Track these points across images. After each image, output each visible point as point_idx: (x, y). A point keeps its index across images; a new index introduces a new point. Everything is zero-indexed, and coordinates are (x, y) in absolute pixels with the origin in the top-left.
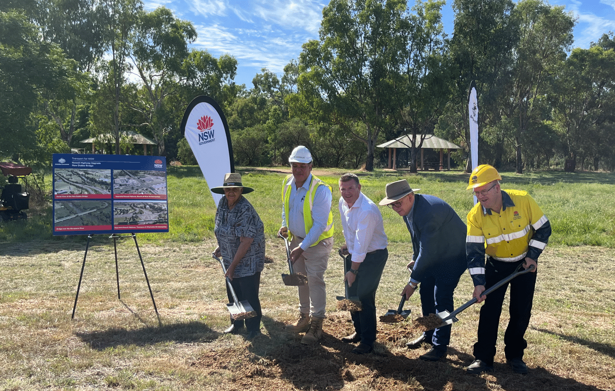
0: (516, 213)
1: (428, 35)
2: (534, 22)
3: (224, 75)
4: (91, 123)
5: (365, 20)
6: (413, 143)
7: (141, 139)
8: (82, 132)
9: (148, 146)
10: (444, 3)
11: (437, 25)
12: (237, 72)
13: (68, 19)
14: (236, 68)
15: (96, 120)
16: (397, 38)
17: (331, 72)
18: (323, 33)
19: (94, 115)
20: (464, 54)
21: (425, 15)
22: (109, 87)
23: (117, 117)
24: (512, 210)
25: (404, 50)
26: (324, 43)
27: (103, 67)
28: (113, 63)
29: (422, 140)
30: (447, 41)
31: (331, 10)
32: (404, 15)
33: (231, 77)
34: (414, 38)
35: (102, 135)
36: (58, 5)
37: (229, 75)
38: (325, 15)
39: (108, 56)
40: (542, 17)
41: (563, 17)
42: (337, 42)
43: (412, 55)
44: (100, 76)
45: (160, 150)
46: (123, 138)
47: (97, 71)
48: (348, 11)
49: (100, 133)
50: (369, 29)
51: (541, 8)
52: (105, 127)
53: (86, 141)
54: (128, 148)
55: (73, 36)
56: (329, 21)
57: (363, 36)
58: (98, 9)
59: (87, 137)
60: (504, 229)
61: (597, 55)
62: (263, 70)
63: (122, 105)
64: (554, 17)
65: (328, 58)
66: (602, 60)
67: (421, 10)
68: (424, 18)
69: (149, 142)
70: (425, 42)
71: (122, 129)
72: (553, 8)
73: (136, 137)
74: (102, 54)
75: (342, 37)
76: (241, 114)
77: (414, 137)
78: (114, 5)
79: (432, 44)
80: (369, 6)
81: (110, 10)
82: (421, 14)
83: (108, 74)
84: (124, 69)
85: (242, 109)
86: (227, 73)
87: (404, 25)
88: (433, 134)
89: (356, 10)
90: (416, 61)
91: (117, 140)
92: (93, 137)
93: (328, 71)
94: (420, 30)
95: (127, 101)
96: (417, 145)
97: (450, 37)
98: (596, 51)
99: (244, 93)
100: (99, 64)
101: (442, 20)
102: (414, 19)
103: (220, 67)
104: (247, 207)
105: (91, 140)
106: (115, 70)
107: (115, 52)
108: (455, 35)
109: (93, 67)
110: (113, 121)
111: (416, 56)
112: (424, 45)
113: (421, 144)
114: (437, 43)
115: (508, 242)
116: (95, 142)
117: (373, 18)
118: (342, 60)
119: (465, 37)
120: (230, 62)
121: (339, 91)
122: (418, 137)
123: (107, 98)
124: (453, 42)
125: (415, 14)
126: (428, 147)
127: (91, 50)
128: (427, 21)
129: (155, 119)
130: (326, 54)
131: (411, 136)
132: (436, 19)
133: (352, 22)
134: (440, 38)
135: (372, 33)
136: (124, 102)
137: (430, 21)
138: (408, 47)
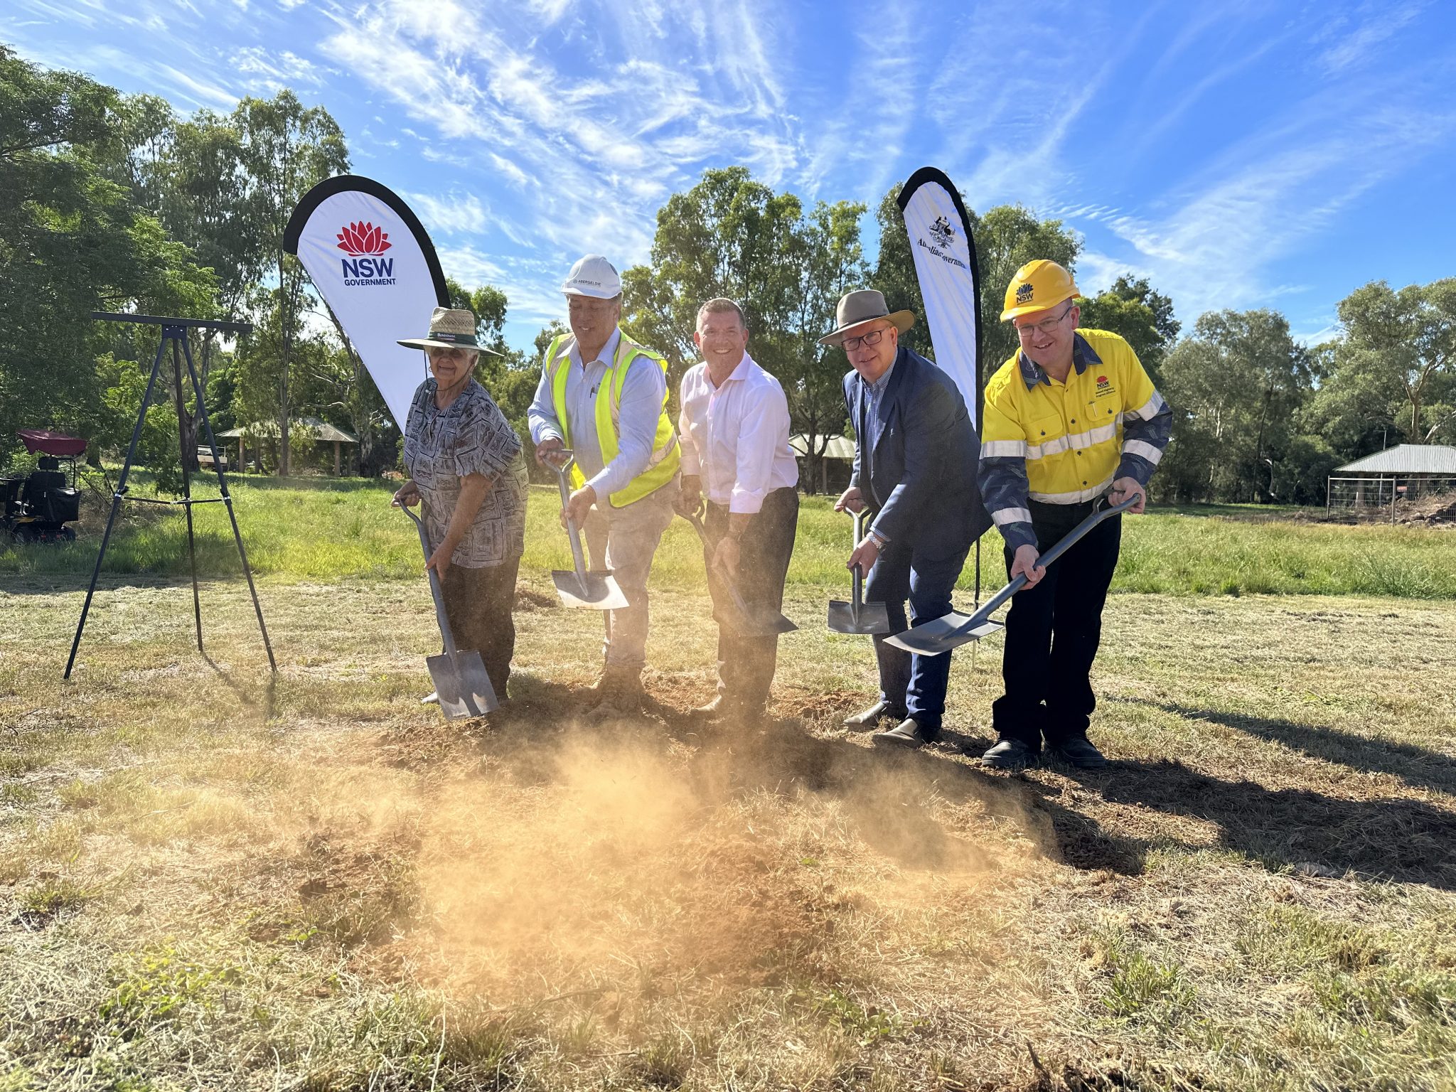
0: (1102, 380)
1: (837, 262)
2: (1013, 247)
3: (484, 321)
4: (238, 402)
5: (730, 236)
6: (811, 446)
7: (331, 432)
8: (221, 419)
9: (343, 445)
10: (863, 210)
11: (851, 247)
12: (506, 317)
13: (198, 210)
14: (505, 311)
15: (247, 395)
16: (785, 268)
17: (671, 324)
18: (657, 255)
19: (243, 386)
20: (897, 296)
21: (831, 226)
22: (273, 335)
23: (285, 389)
24: (1093, 372)
25: (796, 288)
26: (659, 273)
27: (261, 300)
28: (280, 294)
29: (826, 441)
30: (868, 274)
31: (671, 213)
32: (796, 228)
33: (496, 325)
34: (813, 267)
35: (258, 424)
36: (181, 187)
37: (492, 323)
38: (662, 220)
39: (272, 280)
40: (1025, 237)
41: (1060, 239)
42: (683, 270)
43: (809, 297)
44: (256, 317)
45: (364, 451)
46: (297, 430)
47: (250, 307)
48: (701, 217)
49: (253, 420)
50: (737, 249)
51: (1025, 222)
52: (263, 407)
53: (228, 434)
54: (305, 447)
55: (206, 241)
56: (668, 232)
57: (727, 259)
58: (254, 196)
59: (230, 427)
60: (1073, 422)
61: (1113, 307)
62: (554, 324)
63: (295, 371)
64: (1045, 238)
65: (666, 299)
66: (1121, 316)
67: (826, 219)
68: (829, 234)
69: (345, 437)
70: (832, 275)
71: (296, 415)
72: (1042, 224)
73: (321, 428)
74: (261, 276)
75: (692, 261)
76: (515, 398)
77: (813, 438)
78: (284, 190)
79: (843, 279)
80: (737, 209)
81: (277, 200)
82: (825, 226)
83: (269, 313)
84: (300, 305)
85: (516, 390)
86: (488, 319)
87: (796, 245)
88: (843, 435)
89: (715, 215)
90: (816, 308)
91: (285, 431)
92: (241, 427)
93: (666, 320)
94: (822, 253)
95: (305, 361)
96: (816, 451)
97: (873, 268)
98: (1111, 302)
99: (520, 365)
100: (254, 295)
101: (861, 237)
102: (813, 233)
103: (476, 307)
104: (483, 404)
105: (237, 432)
106: (283, 307)
107: (285, 275)
108: (882, 263)
109: (244, 300)
110: (278, 398)
111: (816, 297)
112: (831, 279)
113: (823, 450)
114: (851, 277)
115: (1079, 453)
116: (245, 436)
117: (743, 232)
118: (690, 301)
119: (898, 268)
120: (494, 300)
121: (686, 356)
122: (819, 439)
123: (268, 355)
124: (878, 276)
125: (815, 225)
126: (835, 455)
127: (239, 267)
128: (835, 239)
129: (355, 396)
130: (663, 291)
131: (807, 437)
132: (850, 235)
133: (708, 236)
134: (856, 268)
135: (743, 256)
136: (298, 364)
137: (840, 239)
138: (803, 284)
